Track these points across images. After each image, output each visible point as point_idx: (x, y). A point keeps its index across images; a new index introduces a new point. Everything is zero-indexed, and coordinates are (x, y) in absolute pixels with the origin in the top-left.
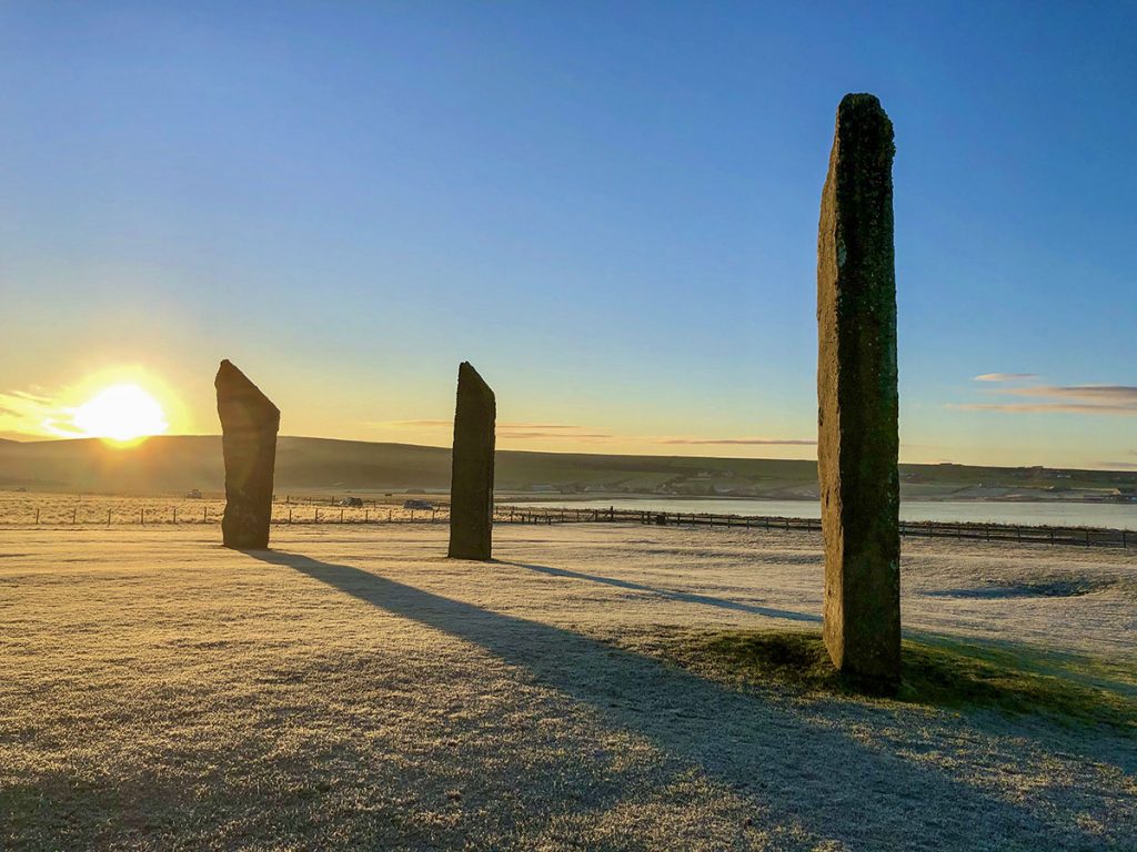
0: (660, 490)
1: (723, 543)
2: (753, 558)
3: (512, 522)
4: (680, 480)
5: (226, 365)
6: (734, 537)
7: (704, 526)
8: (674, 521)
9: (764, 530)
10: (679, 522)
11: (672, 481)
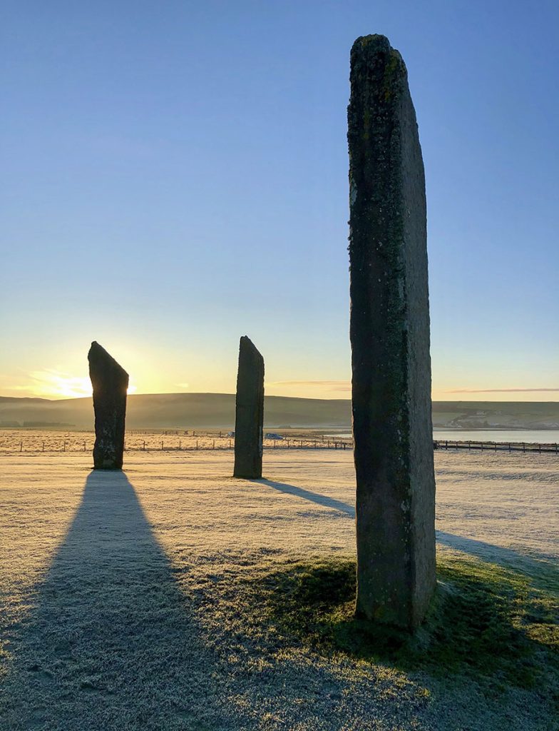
0: (450, 425)
1: (470, 463)
2: (477, 474)
3: (329, 448)
4: (464, 417)
5: (95, 345)
6: (481, 458)
7: (463, 450)
8: (443, 447)
9: (507, 452)
10: (447, 447)
11: (458, 419)
